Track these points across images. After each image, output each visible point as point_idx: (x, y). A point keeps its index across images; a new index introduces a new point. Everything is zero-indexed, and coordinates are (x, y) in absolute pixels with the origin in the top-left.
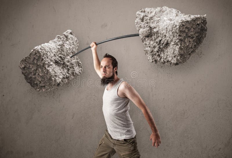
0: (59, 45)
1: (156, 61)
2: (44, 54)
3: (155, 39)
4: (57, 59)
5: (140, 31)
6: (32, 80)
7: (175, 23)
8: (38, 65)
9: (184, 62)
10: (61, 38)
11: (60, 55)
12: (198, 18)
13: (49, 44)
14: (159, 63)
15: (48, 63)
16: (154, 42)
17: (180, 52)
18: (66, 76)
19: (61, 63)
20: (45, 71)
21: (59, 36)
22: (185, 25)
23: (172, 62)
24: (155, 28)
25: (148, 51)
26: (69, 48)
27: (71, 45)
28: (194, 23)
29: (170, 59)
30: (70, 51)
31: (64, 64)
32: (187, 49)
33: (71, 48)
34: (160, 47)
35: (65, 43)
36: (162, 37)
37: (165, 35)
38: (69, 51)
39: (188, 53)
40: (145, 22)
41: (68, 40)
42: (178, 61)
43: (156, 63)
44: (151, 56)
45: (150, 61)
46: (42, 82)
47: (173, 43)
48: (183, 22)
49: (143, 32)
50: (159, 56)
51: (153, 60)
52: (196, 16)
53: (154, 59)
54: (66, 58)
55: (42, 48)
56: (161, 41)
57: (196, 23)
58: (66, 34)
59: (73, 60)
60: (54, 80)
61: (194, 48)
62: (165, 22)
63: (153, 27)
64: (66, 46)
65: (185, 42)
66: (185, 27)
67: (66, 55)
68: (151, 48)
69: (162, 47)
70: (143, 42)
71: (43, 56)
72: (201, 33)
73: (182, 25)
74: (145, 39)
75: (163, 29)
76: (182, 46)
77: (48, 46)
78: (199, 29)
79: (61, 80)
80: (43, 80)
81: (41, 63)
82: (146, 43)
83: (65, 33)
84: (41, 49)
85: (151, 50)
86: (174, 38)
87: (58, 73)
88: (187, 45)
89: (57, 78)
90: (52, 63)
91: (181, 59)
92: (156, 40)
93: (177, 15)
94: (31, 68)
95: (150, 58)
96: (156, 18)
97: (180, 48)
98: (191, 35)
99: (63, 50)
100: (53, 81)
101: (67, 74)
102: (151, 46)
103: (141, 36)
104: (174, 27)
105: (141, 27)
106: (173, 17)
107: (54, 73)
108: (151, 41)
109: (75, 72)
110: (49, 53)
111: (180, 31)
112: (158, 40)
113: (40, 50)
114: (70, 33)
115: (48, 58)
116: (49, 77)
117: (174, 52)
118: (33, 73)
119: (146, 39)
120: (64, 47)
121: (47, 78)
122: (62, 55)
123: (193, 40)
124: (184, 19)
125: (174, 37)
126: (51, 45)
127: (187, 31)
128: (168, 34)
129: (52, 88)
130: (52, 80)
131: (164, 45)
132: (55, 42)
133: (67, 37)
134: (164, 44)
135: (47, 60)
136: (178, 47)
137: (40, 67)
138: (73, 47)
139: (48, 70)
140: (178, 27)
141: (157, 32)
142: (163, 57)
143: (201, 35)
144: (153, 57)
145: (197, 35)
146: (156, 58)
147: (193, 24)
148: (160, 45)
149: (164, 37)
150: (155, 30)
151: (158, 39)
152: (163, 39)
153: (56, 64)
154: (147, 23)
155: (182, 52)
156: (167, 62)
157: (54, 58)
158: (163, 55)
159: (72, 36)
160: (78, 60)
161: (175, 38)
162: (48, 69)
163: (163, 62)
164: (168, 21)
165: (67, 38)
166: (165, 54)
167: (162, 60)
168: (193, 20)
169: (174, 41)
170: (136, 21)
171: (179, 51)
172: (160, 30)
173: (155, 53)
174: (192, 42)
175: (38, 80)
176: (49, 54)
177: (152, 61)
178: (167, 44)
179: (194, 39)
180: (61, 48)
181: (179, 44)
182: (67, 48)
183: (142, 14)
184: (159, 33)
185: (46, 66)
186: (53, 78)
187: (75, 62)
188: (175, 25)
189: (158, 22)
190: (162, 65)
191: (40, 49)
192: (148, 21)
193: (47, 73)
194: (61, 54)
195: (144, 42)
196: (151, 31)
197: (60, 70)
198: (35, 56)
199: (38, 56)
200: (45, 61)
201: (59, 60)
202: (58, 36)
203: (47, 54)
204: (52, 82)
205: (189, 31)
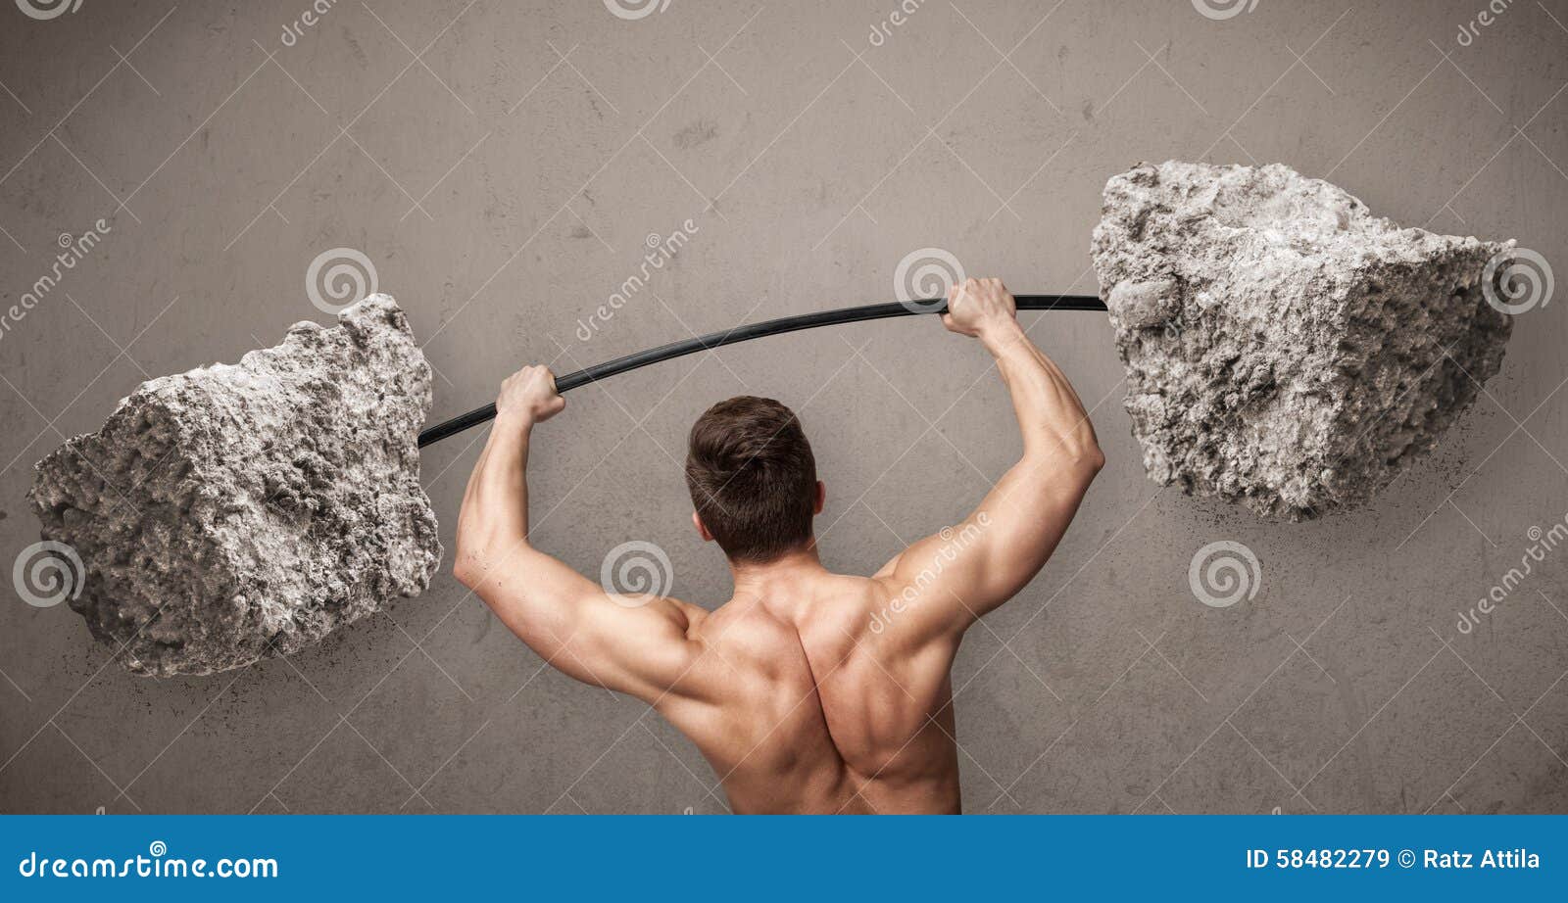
0: (302, 389)
1: (1189, 479)
2: (197, 434)
3: (1200, 352)
4: (280, 478)
5: (1113, 293)
6: (103, 592)
7: (1325, 270)
8: (152, 502)
9: (1351, 507)
10: (321, 344)
11: (302, 454)
12: (1467, 252)
13: (241, 375)
14: (1206, 494)
15: (222, 493)
16: (1190, 366)
17: (1335, 444)
18: (325, 592)
19: (305, 506)
20: (196, 548)
21: (312, 325)
22: (1387, 287)
23: (1284, 496)
24: (1205, 283)
25: (1150, 419)
26: (370, 414)
27: (381, 397)
28: (1440, 278)
29: (1273, 478)
30: (372, 433)
31: (323, 511)
32: (1382, 432)
33: (381, 413)
34: (1220, 404)
35: (346, 378)
36: (1242, 345)
37: (1261, 336)
38: (362, 433)
39: (1385, 456)
40: (1153, 242)
41: (365, 362)
42: (1318, 497)
43: (1188, 492)
44: (1163, 449)
45: (1156, 478)
46: (167, 619)
47: (1299, 386)
48: (1375, 266)
49: (1130, 302)
50: (1211, 450)
51: (1175, 475)
52: (1457, 241)
53: (1178, 465)
54: (340, 476)
55: (190, 394)
56: (1230, 363)
57: (1451, 280)
58: (357, 322)
59: (383, 497)
60: (244, 610)
61: (1421, 431)
62: (1269, 258)
63: (1193, 280)
64: (347, 399)
65: (1373, 389)
66: (1385, 298)
67: (340, 453)
68: (1168, 400)
69: (1234, 404)
70: (1126, 358)
71: (191, 447)
72: (1470, 348)
73: (1365, 287)
74: (1139, 342)
75: (1254, 296)
76: (1355, 411)
77: (229, 385)
78: (1464, 320)
79: (288, 616)
80: (173, 600)
81: (175, 489)
82: (1143, 368)
83: (350, 312)
84: (183, 400)
85: (1171, 413)
86: (1310, 357)
87: (278, 570)
88: (1386, 405)
89: (266, 603)
90: (242, 499)
91: (1335, 486)
92: (1205, 359)
93: (1343, 226)
94: (106, 519)
95: (1159, 460)
96: (1218, 228)
97: (1337, 419)
98: (1414, 349)
99: (330, 421)
100: (235, 618)
101: (337, 584)
102: (1168, 388)
103: (1119, 325)
104: (1321, 290)
105: (1123, 271)
106: (1321, 233)
107: (252, 563)
108: (1174, 360)
109: (385, 573)
110: (230, 427)
111: (1353, 318)
112: (1214, 359)
113: (175, 406)
114: (383, 314)
115: (220, 462)
116: (212, 590)
117: (1300, 441)
118: (111, 553)
119: (1149, 345)
120: (334, 403)
121: (200, 595)
122: (314, 454)
123: (1423, 382)
124: (1380, 252)
125: (1311, 350)
126: (253, 383)
127: (1390, 324)
128: (1277, 327)
129: (228, 662)
130: (232, 609)
131: (1245, 389)
132: (278, 365)
133: (359, 338)
134: (1251, 385)
135: (214, 480)
136: (1331, 412)
137: (166, 519)
138: (395, 412)
139: (212, 543)
140: (1340, 293)
141: (1217, 307)
142: (1234, 463)
143: (1470, 355)
144: (1173, 453)
145: (1447, 353)
146: (1193, 462)
147: (1433, 289)
148: (1223, 388)
149: (1252, 345)
150: (1204, 298)
151: (1218, 355)
152: (1244, 358)
153: (270, 510)
154: (1163, 251)
155: (1350, 448)
156: (1255, 493)
157: (261, 466)
158: (1232, 451)
159: (395, 336)
160: (419, 500)
161: (1316, 359)
162: (218, 534)
163: (1234, 492)
164: (1288, 252)
165: (364, 347)
166: (1245, 443)
167: (1227, 478)
168: (1433, 261)
169: (1308, 374)
170: (1098, 233)
171: (1330, 436)
172: (1236, 300)
173: (1188, 432)
174: (1416, 395)
175: (141, 599)
176: (230, 434)
177: (1166, 476)
178: (1269, 390)
179: (1429, 374)
180: (315, 405)
181: (1335, 396)
182: (356, 411)
183: (1142, 195)
184: (1224, 318)
185: (207, 515)
186: (240, 600)
187: (399, 509)
188: (1323, 283)
189: (1229, 249)
190: (1223, 508)
191: (174, 394)
192: (1172, 238)
193: (206, 563)
194: (310, 447)
195: (1132, 363)
196: (1181, 301)
197: (295, 553)
198: (136, 443)
199: (159, 443)
200: (200, 479)
201: (296, 486)
202: (303, 324)
203: (217, 435)
204: (232, 625)
205: (1402, 322)
